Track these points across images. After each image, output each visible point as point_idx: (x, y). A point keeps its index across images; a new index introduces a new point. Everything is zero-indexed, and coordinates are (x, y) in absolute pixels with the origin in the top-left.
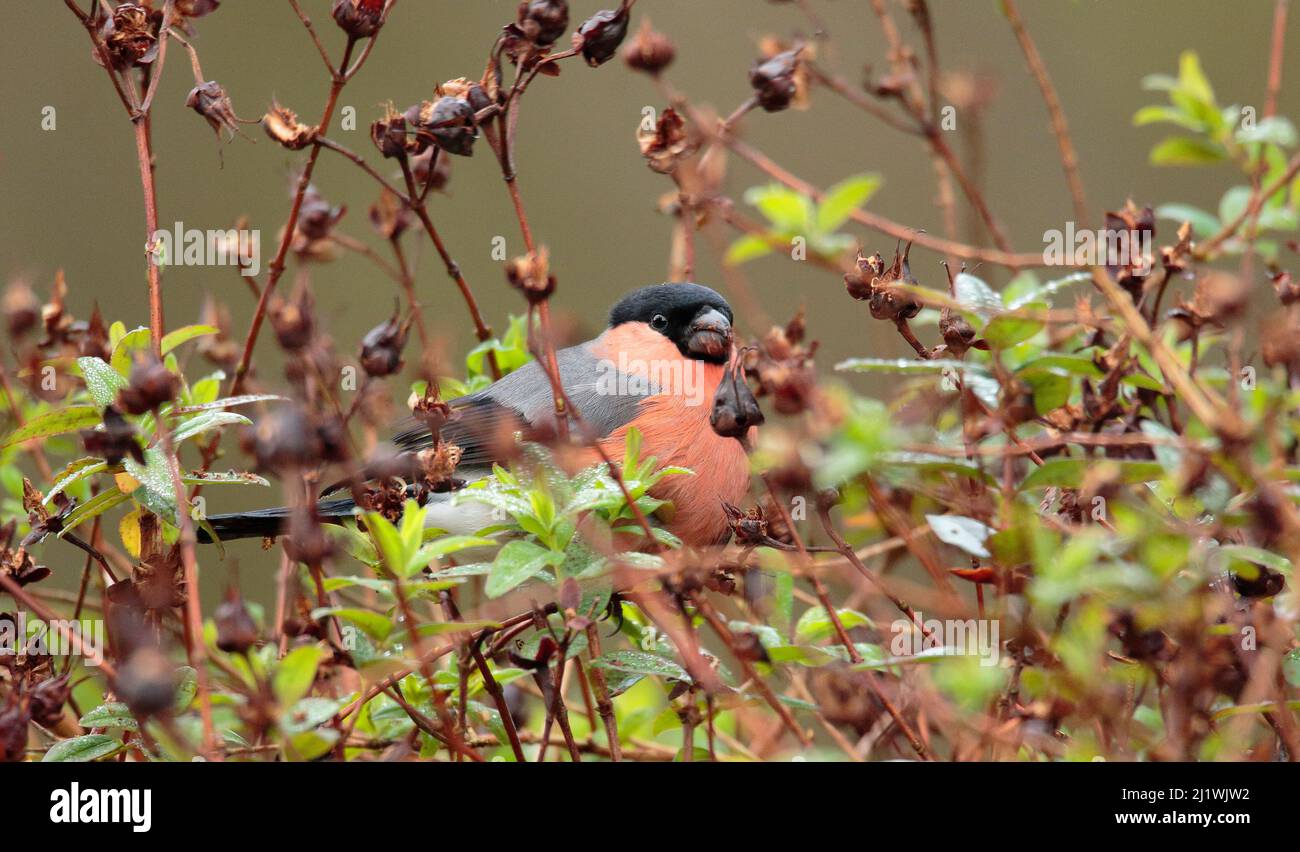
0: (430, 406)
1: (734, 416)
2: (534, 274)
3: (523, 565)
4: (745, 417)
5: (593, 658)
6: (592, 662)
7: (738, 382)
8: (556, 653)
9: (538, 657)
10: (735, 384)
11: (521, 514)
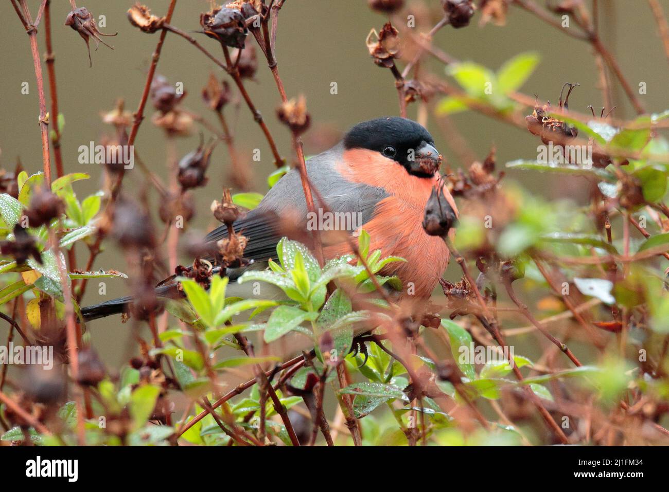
0: (224, 209)
1: (438, 221)
2: (296, 113)
3: (289, 321)
4: (446, 222)
5: (341, 387)
6: (341, 390)
7: (441, 198)
8: (318, 384)
9: (306, 386)
10: (439, 199)
11: (287, 287)
